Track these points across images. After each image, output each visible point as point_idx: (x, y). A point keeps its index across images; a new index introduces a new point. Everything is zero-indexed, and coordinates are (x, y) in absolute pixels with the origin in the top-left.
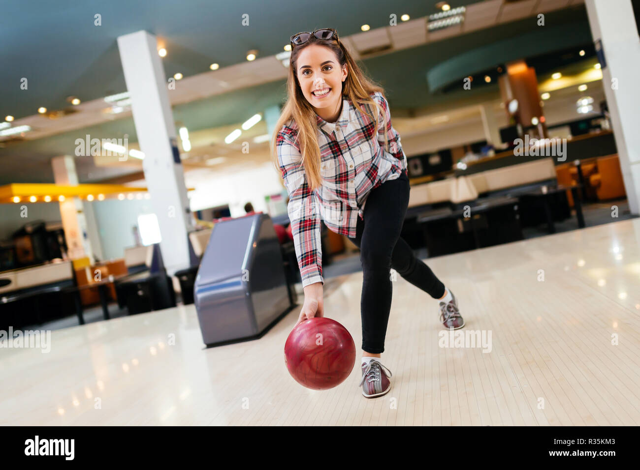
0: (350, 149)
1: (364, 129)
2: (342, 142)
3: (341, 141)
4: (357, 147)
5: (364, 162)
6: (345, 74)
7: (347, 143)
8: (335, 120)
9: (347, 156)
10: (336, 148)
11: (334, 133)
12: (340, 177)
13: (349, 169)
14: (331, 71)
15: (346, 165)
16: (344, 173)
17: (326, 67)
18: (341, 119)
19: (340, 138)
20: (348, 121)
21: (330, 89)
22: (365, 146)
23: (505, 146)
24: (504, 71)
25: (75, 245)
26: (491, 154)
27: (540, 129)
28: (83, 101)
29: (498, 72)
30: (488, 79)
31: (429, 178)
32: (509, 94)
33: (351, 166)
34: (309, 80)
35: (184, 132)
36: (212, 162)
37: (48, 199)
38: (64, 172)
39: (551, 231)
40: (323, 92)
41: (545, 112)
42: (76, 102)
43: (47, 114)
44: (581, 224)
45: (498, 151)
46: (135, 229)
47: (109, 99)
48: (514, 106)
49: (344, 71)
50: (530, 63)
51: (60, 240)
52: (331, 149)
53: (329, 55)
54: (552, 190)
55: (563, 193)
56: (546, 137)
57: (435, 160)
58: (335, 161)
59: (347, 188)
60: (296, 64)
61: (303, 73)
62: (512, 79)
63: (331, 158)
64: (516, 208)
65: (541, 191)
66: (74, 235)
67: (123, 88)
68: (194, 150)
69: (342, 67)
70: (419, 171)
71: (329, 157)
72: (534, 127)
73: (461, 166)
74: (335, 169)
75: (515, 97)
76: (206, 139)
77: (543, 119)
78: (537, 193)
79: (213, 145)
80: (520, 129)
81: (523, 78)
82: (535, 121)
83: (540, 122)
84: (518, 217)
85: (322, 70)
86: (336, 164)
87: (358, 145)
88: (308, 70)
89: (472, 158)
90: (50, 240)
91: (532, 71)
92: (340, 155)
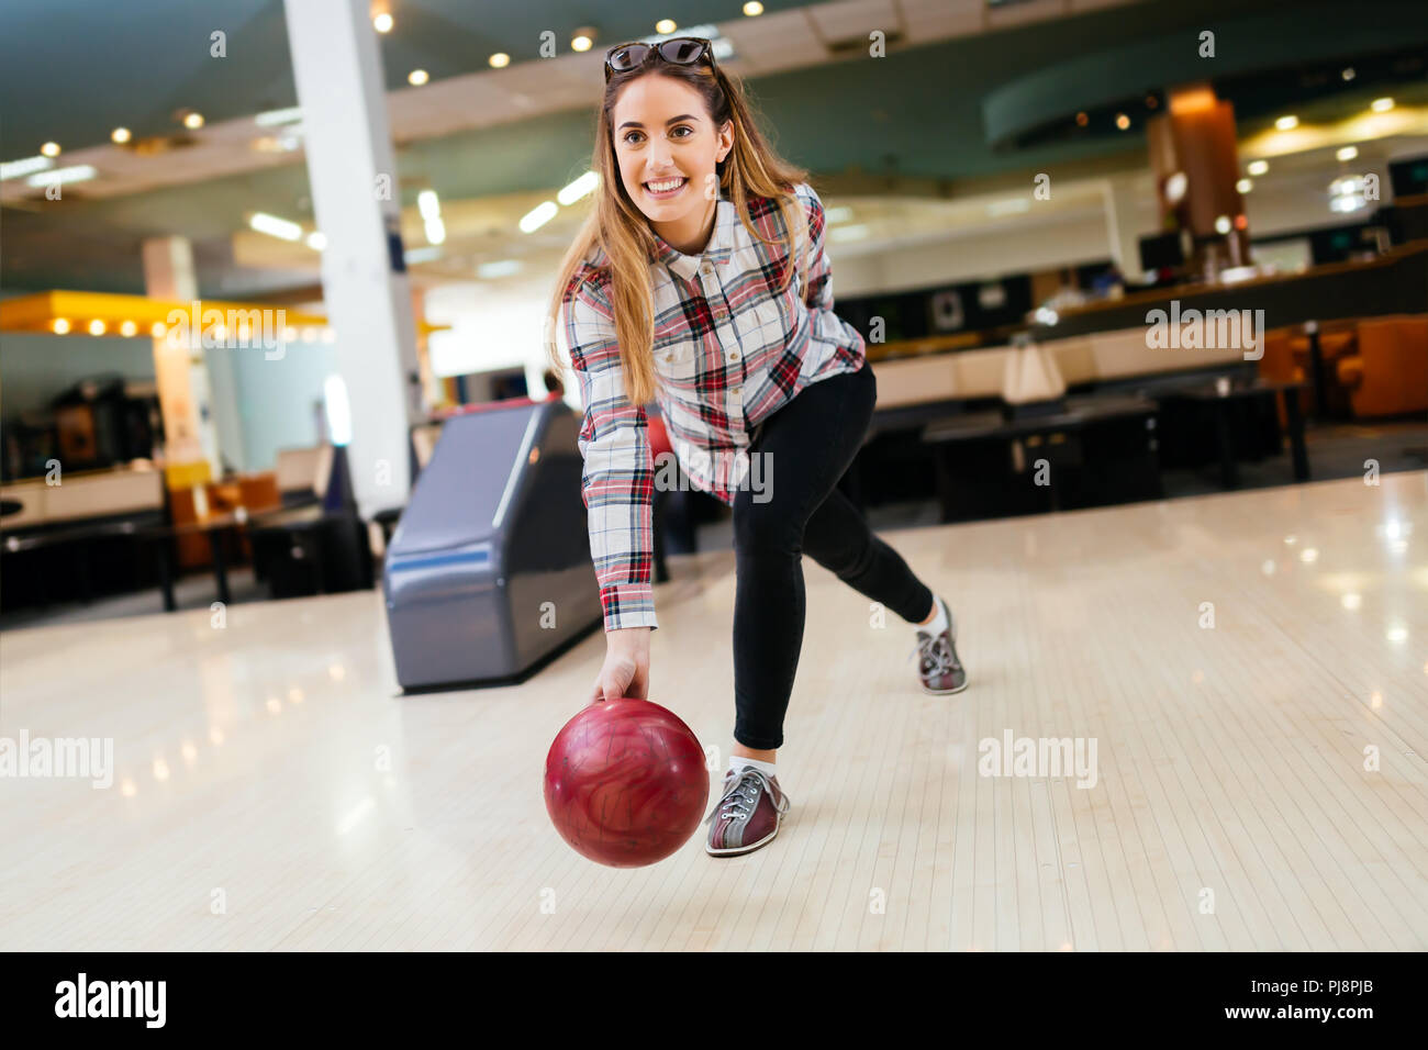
0: (732, 317)
1: (769, 270)
2: (716, 301)
3: (715, 297)
4: (749, 313)
5: (764, 347)
6: (725, 143)
7: (727, 302)
8: (698, 248)
9: (725, 333)
10: (699, 315)
11: (697, 277)
12: (706, 380)
13: (729, 362)
14: (688, 139)
15: (721, 354)
16: (717, 371)
17: (678, 129)
18: (713, 246)
19: (711, 290)
20: (730, 249)
21: (686, 180)
22: (768, 310)
23: (1150, 277)
24: (1162, 107)
25: (183, 433)
26: (1115, 294)
27: (1234, 244)
28: (210, 119)
29: (1149, 108)
30: (1123, 122)
31: (971, 338)
32: (1169, 158)
33: (733, 356)
34: (637, 156)
35: (428, 201)
36: (493, 270)
37: (129, 329)
38: (168, 271)
39: (1229, 483)
40: (667, 186)
41: (1249, 206)
42: (194, 121)
43: (132, 144)
44: (1302, 474)
45: (1131, 289)
46: (319, 408)
47: (268, 119)
48: (1177, 187)
49: (724, 139)
50: (1222, 90)
51: (154, 419)
52: (688, 317)
53: (689, 102)
54: (1240, 389)
55: (1268, 397)
56: (1246, 262)
57: (992, 298)
58: (696, 346)
59: (725, 403)
60: (613, 116)
61: (626, 138)
62: (1177, 124)
63: (687, 338)
64: (1151, 424)
65: (1215, 389)
66: (181, 410)
67: (288, 98)
68: (451, 243)
69: (718, 130)
70: (955, 320)
71: (683, 336)
72: (1220, 240)
73: (1046, 316)
74: (693, 363)
75: (1182, 166)
76: (479, 221)
77: (1242, 221)
78: (1204, 393)
79: (494, 234)
80: (1186, 243)
81: (1202, 124)
82: (1223, 225)
83: (1234, 228)
84: (1153, 445)
85: (670, 135)
86: (696, 351)
87: (752, 306)
88: (637, 134)
89: (1072, 299)
90: (132, 420)
91: (1227, 111)
92: (706, 332)
